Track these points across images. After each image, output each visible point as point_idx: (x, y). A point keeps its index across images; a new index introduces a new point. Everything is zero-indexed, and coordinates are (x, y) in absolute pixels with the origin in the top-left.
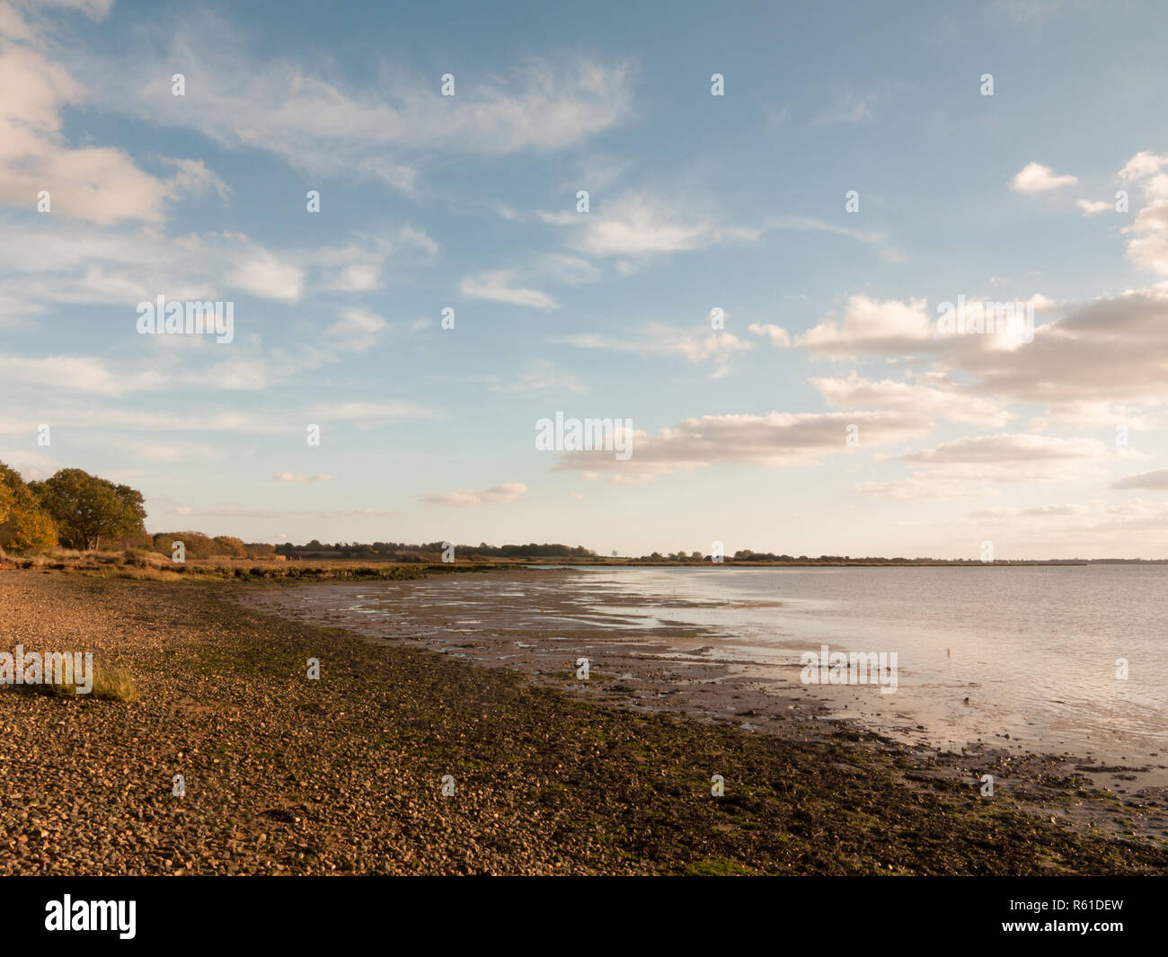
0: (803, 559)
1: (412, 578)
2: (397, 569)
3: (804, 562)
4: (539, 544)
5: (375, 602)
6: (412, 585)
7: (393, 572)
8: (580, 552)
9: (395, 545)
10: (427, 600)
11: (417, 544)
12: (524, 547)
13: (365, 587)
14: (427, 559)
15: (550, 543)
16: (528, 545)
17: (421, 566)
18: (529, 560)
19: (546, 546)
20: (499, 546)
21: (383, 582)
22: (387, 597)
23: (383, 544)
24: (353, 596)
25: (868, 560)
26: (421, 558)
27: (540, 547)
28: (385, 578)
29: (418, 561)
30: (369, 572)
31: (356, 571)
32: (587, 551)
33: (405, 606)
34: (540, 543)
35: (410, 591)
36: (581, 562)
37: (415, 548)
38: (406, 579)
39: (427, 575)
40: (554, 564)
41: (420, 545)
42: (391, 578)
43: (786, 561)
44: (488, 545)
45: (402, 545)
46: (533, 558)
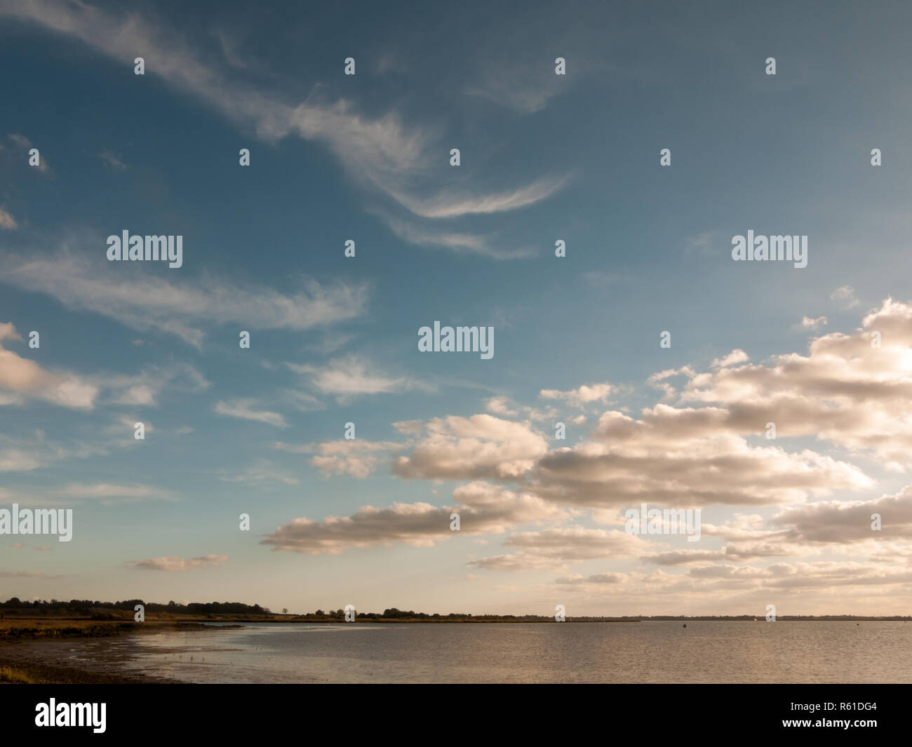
0: (436, 616)
1: (107, 635)
2: (95, 627)
3: (437, 619)
4: (221, 603)
5: (84, 654)
6: (108, 641)
7: (92, 630)
8: (257, 609)
9: (91, 602)
10: (120, 652)
11: (111, 602)
12: (208, 604)
13: (72, 643)
14: (120, 616)
15: (230, 601)
16: (212, 603)
17: (114, 623)
18: (210, 617)
19: (227, 604)
20: (186, 603)
21: (85, 639)
22: (91, 650)
23: (80, 602)
24: (68, 650)
25: (486, 617)
26: (115, 615)
27: (222, 604)
28: (86, 636)
29: (111, 618)
30: (74, 630)
31: (64, 630)
32: (262, 608)
33: (105, 656)
34: (222, 601)
35: (108, 646)
36: (254, 619)
37: (109, 605)
38: (103, 636)
39: (119, 632)
40: (230, 621)
41: (114, 602)
42: (91, 636)
43: (423, 618)
44: (176, 603)
45: (97, 603)
46: (212, 615)
